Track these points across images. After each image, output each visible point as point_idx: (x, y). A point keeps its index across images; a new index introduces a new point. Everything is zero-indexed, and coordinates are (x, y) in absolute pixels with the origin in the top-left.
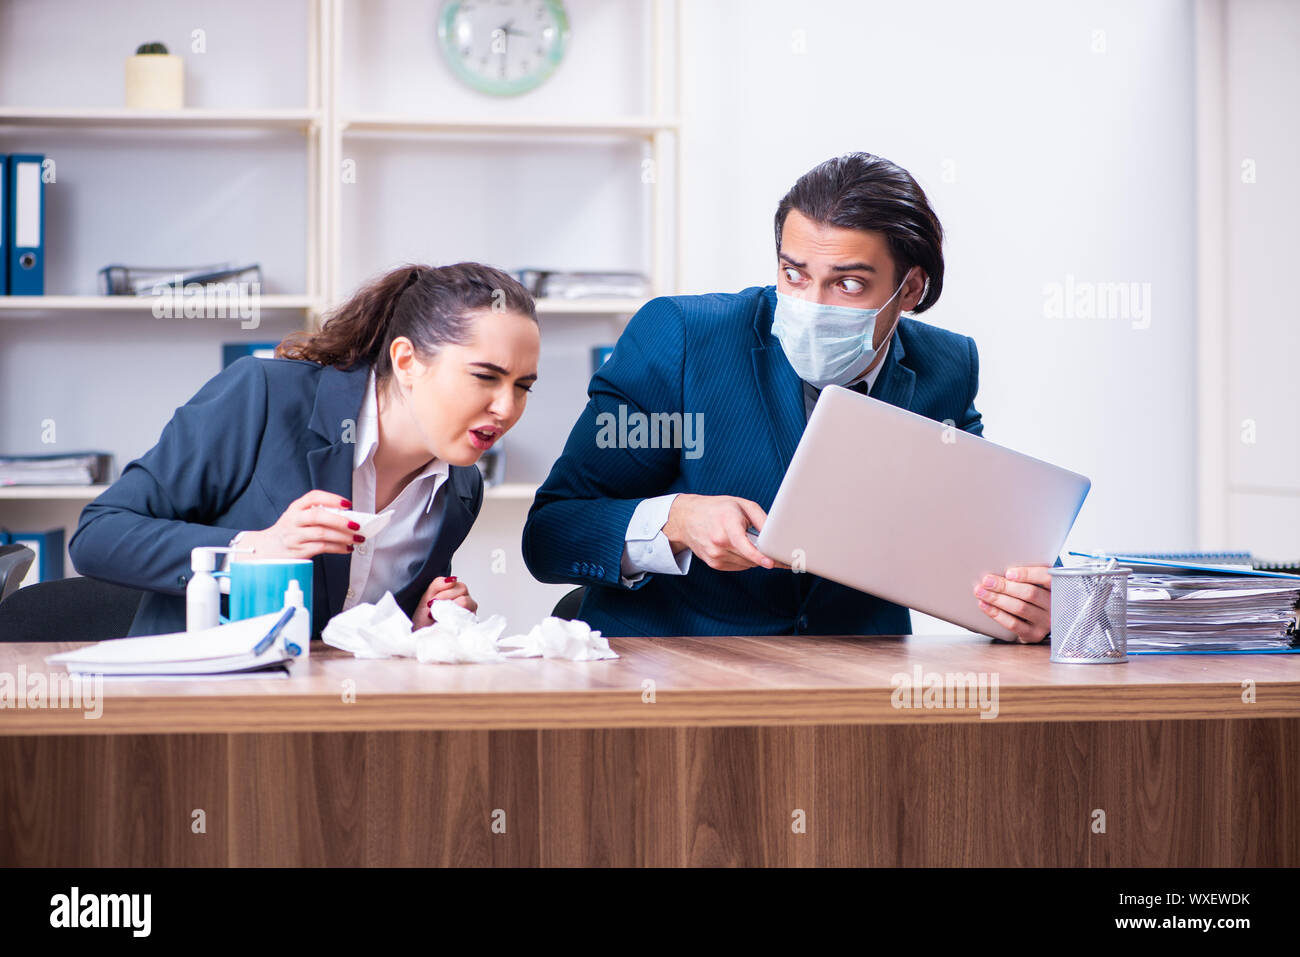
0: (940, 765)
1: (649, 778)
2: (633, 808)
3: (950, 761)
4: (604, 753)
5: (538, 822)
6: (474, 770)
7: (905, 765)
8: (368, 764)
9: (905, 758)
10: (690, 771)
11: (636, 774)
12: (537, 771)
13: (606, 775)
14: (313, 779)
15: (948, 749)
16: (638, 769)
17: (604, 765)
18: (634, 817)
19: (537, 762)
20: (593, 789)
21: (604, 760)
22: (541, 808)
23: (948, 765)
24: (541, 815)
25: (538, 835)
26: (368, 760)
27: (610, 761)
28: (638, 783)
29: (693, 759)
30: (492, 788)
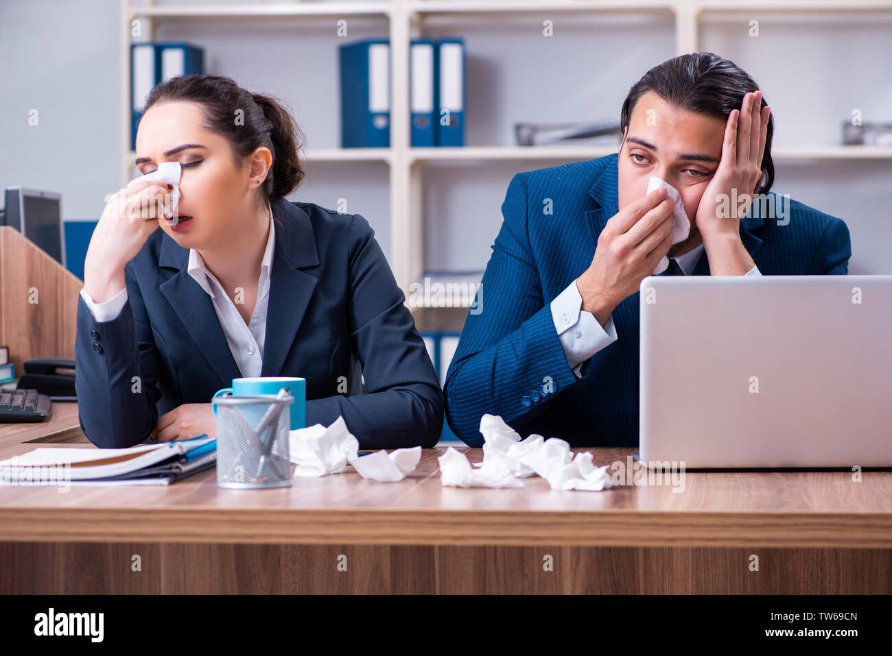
0: (812, 572)
1: (536, 578)
3: (822, 569)
6: (377, 569)
7: (778, 573)
8: (282, 562)
9: (778, 568)
10: (575, 574)
11: (525, 576)
12: (435, 571)
13: (497, 577)
14: (234, 573)
15: (819, 559)
17: (496, 567)
19: (433, 562)
20: (485, 587)
21: (495, 561)
23: (820, 574)
26: (283, 558)
27: (500, 564)
28: (526, 584)
29: (577, 563)
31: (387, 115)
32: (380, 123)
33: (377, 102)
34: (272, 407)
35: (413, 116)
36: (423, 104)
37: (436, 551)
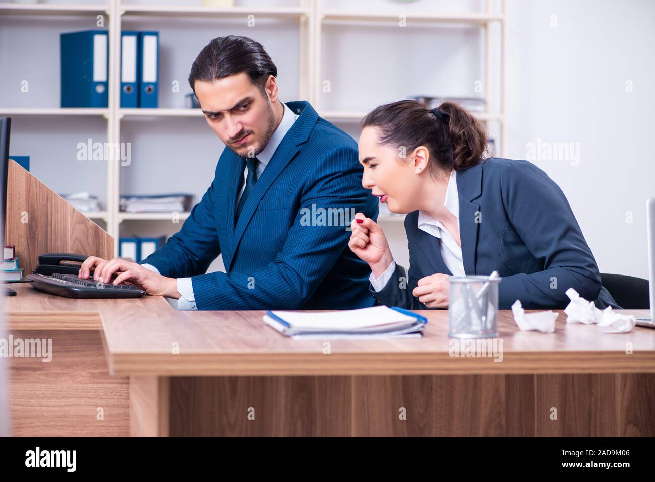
1: (599, 396)
2: (590, 415)
4: (573, 382)
5: (534, 423)
6: (497, 391)
8: (434, 388)
10: (623, 392)
11: (591, 394)
13: (574, 395)
14: (401, 396)
16: (593, 391)
17: (573, 389)
18: (590, 420)
19: (533, 386)
20: (566, 403)
21: (573, 385)
22: (536, 414)
24: (536, 418)
25: (534, 431)
26: (434, 386)
27: (576, 386)
28: (593, 399)
29: (625, 387)
30: (507, 402)
31: (106, 84)
32: (100, 89)
33: (99, 75)
34: (487, 284)
35: (123, 84)
36: (130, 76)
37: (535, 378)
